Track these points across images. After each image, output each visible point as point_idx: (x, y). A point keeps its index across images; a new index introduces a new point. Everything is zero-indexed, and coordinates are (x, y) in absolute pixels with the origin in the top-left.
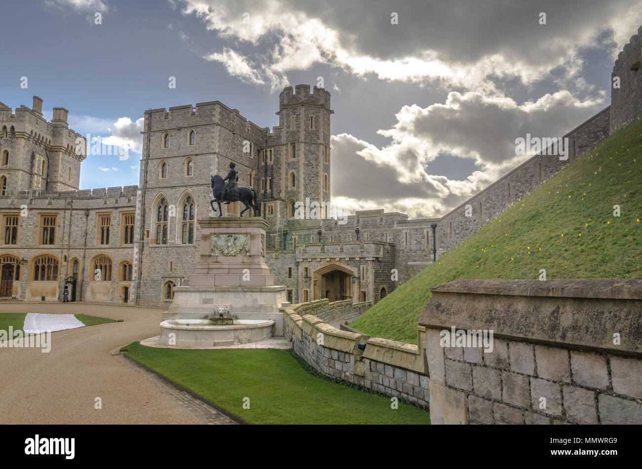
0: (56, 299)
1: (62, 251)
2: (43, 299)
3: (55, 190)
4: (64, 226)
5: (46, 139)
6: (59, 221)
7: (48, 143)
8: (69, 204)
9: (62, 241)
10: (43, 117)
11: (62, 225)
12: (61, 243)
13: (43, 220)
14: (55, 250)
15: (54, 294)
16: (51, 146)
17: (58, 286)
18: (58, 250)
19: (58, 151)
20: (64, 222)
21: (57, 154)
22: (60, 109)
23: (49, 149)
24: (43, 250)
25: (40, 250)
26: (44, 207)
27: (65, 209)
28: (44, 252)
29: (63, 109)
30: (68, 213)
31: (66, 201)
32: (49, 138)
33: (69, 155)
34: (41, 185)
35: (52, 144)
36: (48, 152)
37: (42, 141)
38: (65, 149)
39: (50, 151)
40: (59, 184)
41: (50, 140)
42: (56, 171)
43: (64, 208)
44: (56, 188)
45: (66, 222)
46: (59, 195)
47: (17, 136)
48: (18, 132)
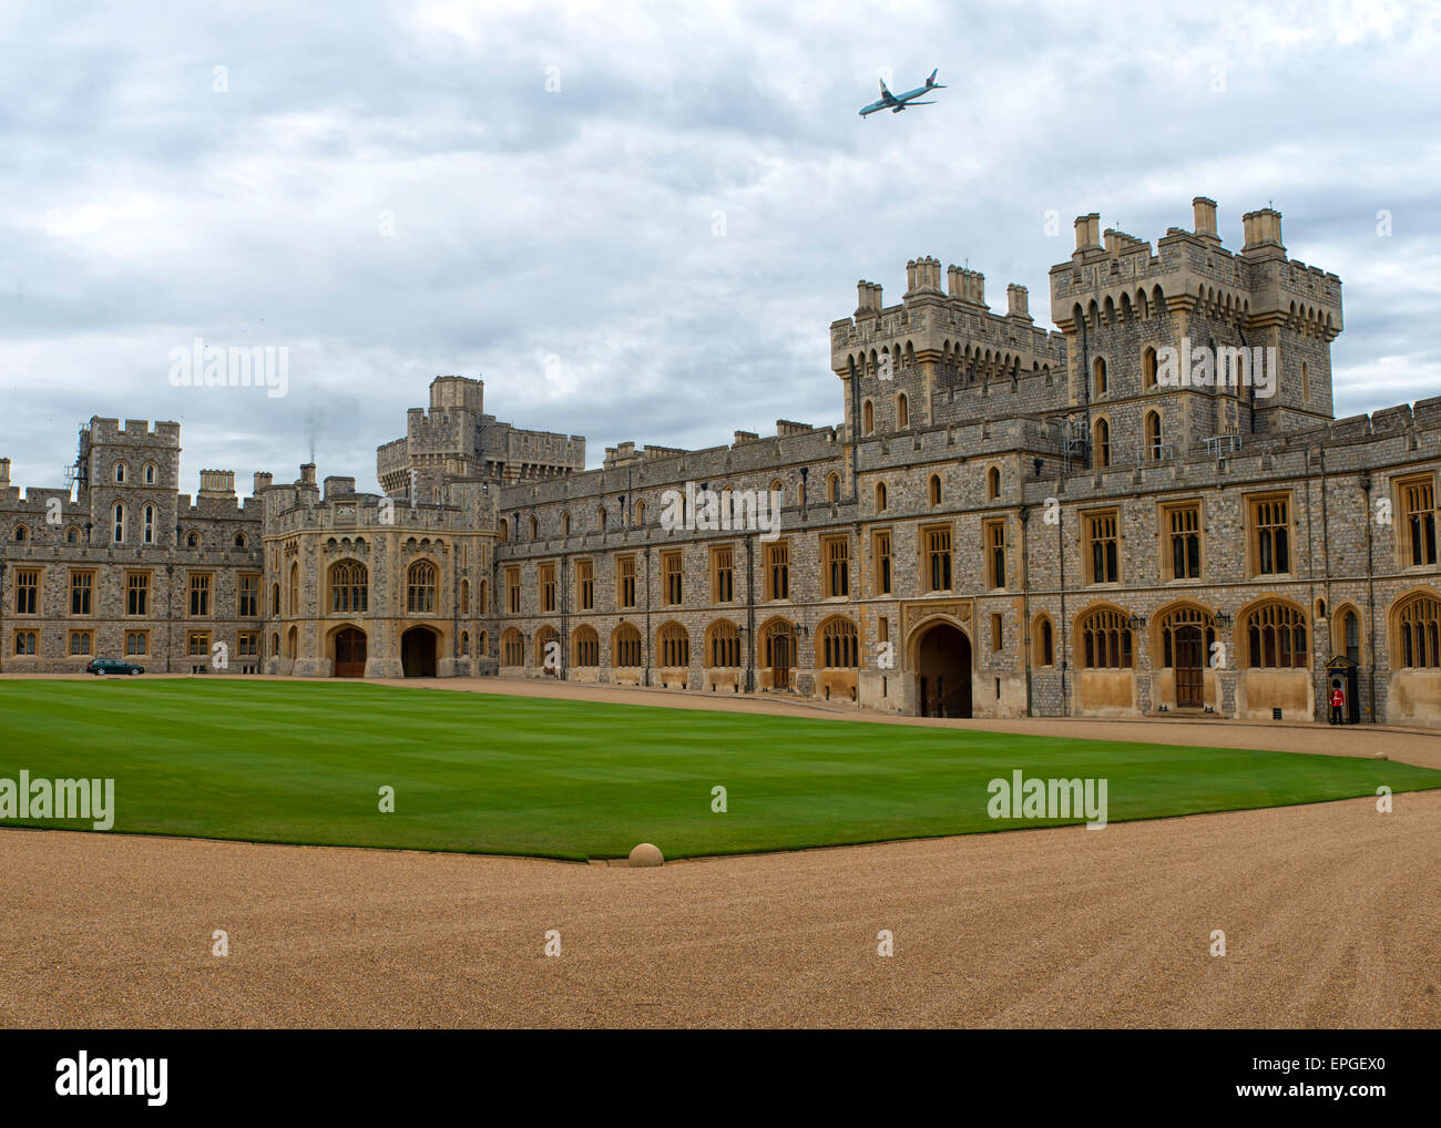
0: (1309, 715)
1: (1312, 589)
2: (1277, 714)
3: (1274, 430)
4: (1309, 522)
5: (1238, 300)
6: (1295, 509)
7: (1242, 309)
8: (1314, 461)
9: (1308, 562)
10: (1223, 246)
11: (1303, 519)
12: (1307, 569)
13: (1255, 512)
14: (1291, 587)
15: (1301, 702)
16: (1249, 316)
17: (1310, 681)
18: (1299, 587)
19: (1269, 326)
20: (1308, 512)
21: (1268, 333)
22: (1259, 214)
23: (1247, 325)
24: (1264, 589)
25: (1256, 589)
26: (1255, 477)
27: (1307, 477)
28: (1267, 593)
29: (1267, 212)
30: (1316, 484)
31: (1306, 455)
32: (1244, 296)
33: (1299, 332)
34: (1240, 422)
35: (1251, 311)
36: (1244, 332)
37: (1227, 308)
38: (1285, 317)
39: (1249, 330)
40: (1283, 412)
41: (1246, 302)
43: (1304, 473)
44: (1275, 424)
45: (1313, 509)
46: (1288, 442)
47: (1169, 308)
48: (1169, 298)
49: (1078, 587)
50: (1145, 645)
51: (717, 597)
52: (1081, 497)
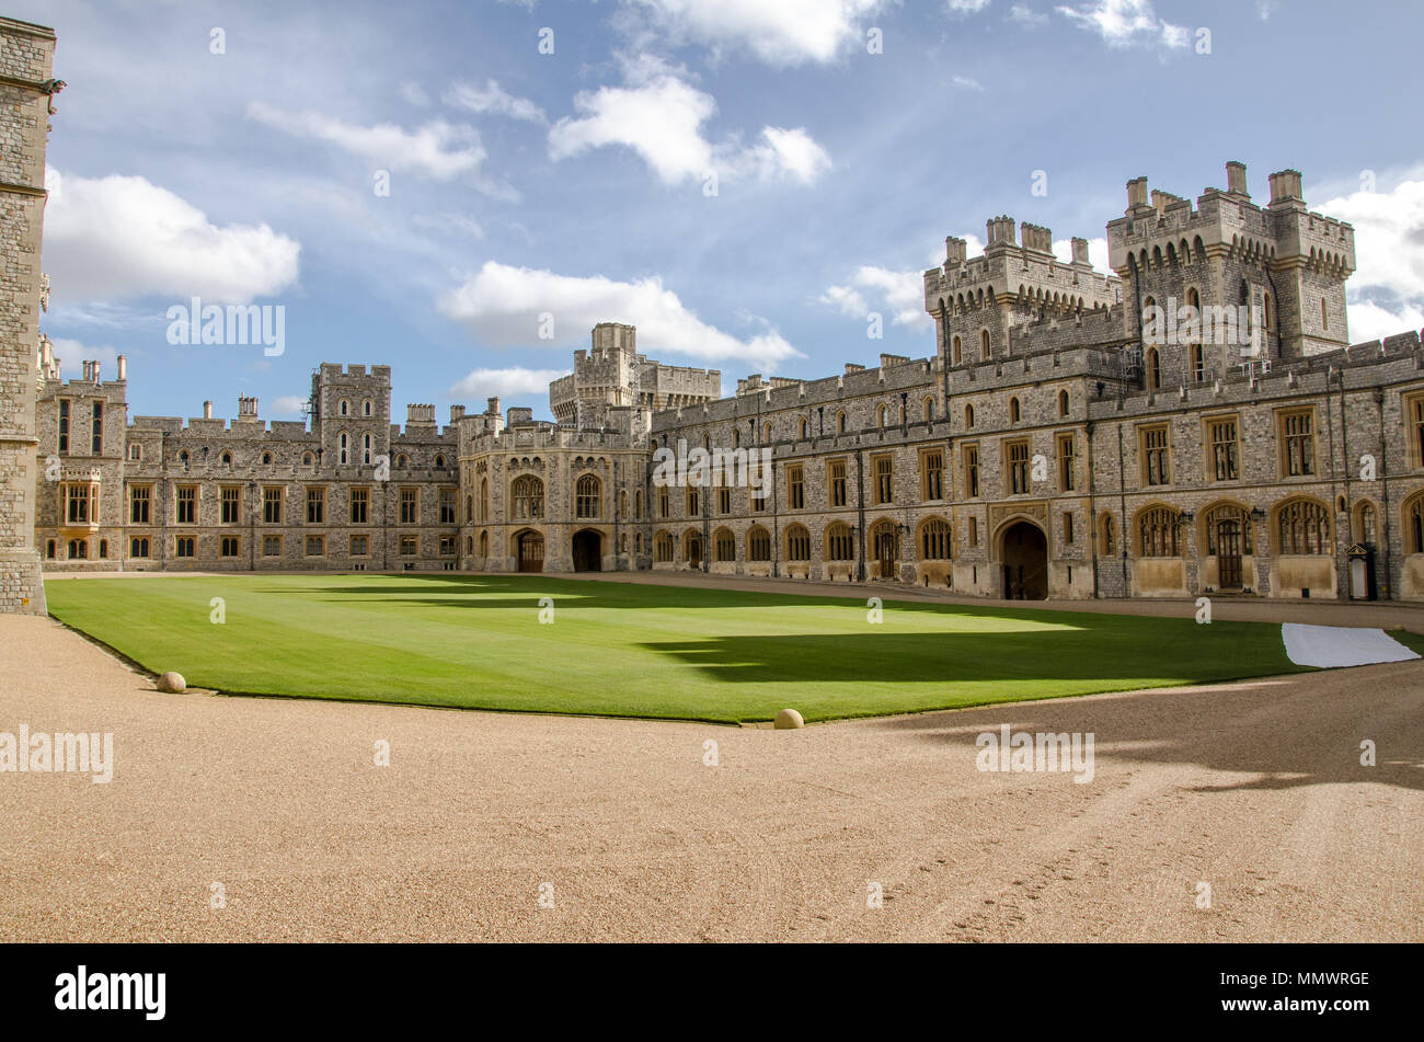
0: (1332, 593)
1: (1333, 488)
2: (1306, 593)
3: (1297, 355)
4: (1330, 430)
5: (1265, 247)
6: (1318, 420)
7: (1269, 255)
8: (1334, 380)
9: (1330, 465)
10: (1252, 201)
11: (1325, 429)
12: (1329, 471)
14: (1316, 486)
15: (1326, 583)
16: (1276, 260)
17: (1333, 566)
18: (1323, 486)
19: (1290, 269)
20: (1329, 423)
21: (1292, 273)
22: (1282, 174)
23: (1274, 268)
24: (1293, 488)
25: (1286, 488)
26: (1284, 395)
27: (1328, 394)
28: (1295, 491)
29: (1289, 172)
30: (1335, 399)
31: (1327, 375)
32: (1271, 243)
33: (1318, 272)
34: (1269, 348)
35: (1277, 256)
36: (1271, 274)
37: (1257, 254)
38: (1306, 260)
39: (1274, 272)
40: (1305, 341)
41: (1272, 249)
42: (1296, 312)
43: (1325, 390)
44: (1299, 350)
45: (1333, 421)
46: (1310, 365)
47: (1208, 255)
48: (1208, 246)
49: (1136, 489)
50: (1191, 537)
51: (833, 502)
52: (1137, 413)
